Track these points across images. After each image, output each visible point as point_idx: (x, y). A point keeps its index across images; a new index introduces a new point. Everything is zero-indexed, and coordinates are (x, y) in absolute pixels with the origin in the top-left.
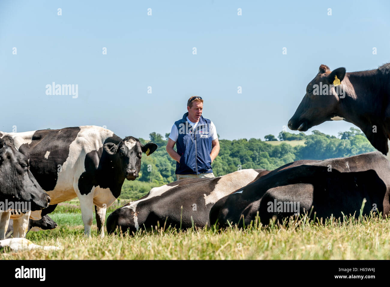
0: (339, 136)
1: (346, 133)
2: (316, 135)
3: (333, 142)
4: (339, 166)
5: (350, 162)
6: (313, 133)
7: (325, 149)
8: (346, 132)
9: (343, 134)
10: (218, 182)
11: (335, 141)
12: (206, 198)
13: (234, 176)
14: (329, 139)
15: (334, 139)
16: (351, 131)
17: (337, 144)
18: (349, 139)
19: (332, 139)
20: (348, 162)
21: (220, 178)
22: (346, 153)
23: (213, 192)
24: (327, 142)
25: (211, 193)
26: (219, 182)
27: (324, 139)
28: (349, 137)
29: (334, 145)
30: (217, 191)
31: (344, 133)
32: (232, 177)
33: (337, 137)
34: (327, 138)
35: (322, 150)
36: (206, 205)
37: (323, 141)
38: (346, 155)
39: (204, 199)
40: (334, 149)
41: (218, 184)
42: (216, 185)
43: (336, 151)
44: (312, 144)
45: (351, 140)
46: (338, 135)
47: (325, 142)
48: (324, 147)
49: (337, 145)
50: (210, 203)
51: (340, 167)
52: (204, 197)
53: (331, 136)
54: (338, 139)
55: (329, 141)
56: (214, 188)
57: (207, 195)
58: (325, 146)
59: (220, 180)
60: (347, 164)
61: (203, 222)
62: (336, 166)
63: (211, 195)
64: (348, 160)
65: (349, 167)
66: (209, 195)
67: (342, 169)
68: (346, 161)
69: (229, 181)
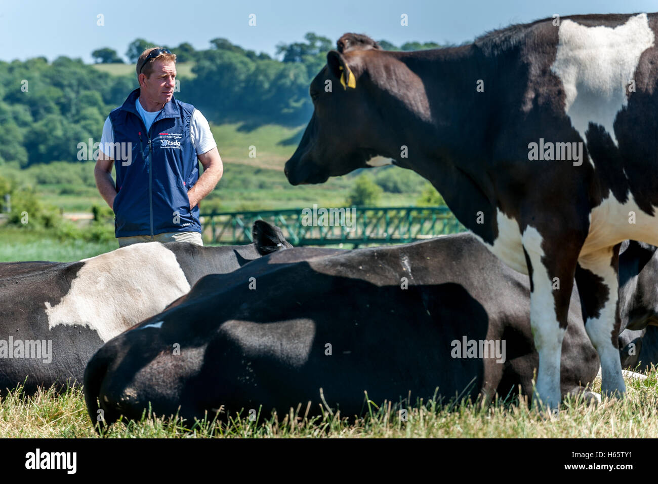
0: (279, 53)
1: (295, 48)
2: (220, 51)
3: (262, 67)
4: (386, 266)
5: (411, 259)
6: (213, 44)
7: (243, 85)
8: (296, 45)
9: (289, 48)
10: (78, 274)
11: (268, 66)
12: (51, 312)
13: (115, 260)
14: (253, 61)
15: (266, 61)
17: (272, 73)
18: (303, 61)
19: (261, 62)
20: (407, 257)
21: (83, 264)
22: (296, 97)
23: (68, 297)
24: (248, 70)
25: (62, 299)
26: (81, 272)
27: (242, 62)
28: (304, 57)
29: (266, 76)
30: (76, 295)
31: (291, 46)
32: (112, 262)
33: (272, 56)
34: (246, 59)
35: (237, 89)
36: (50, 328)
37: (239, 66)
38: (297, 101)
39: (46, 314)
40: (266, 85)
41: (78, 279)
42: (73, 281)
43: (269, 90)
44: (211, 73)
45: (307, 63)
47: (244, 70)
48: (240, 82)
49: (272, 77)
50: (61, 325)
51: (389, 268)
52: (46, 308)
53: (258, 54)
54: (276, 61)
55: (252, 66)
56: (70, 287)
57: (53, 305)
58: (243, 77)
59: (83, 269)
60: (406, 262)
61: (43, 371)
62: (381, 266)
63: (63, 304)
64: (408, 252)
65: (410, 270)
66: (58, 304)
67: (394, 273)
68: (402, 254)
69: (104, 272)
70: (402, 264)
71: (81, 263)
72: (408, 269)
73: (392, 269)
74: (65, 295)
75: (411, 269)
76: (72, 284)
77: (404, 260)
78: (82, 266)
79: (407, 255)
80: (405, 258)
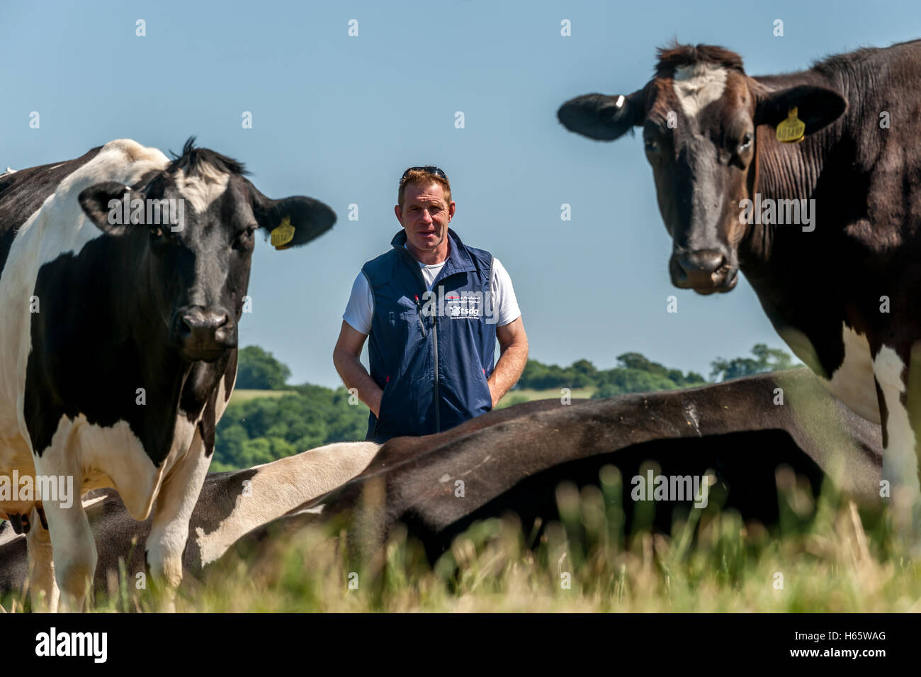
0: (716, 373)
1: (738, 365)
2: (632, 371)
4: (661, 420)
5: (700, 407)
6: (622, 363)
8: (740, 360)
9: (729, 367)
12: (205, 541)
13: (304, 467)
14: (678, 383)
16: (756, 358)
19: (687, 384)
21: (256, 472)
23: (230, 520)
25: (222, 524)
30: (243, 517)
31: (733, 363)
32: (299, 470)
33: (707, 378)
34: (668, 382)
36: (203, 564)
39: (197, 544)
42: (238, 496)
46: (711, 370)
51: (666, 422)
52: (198, 537)
53: (685, 374)
56: (234, 506)
57: (207, 532)
59: (253, 480)
60: (692, 413)
62: (653, 418)
63: (223, 530)
64: (695, 399)
65: (697, 425)
66: (215, 530)
67: (672, 429)
68: (686, 402)
69: (286, 484)
70: (686, 417)
71: (252, 471)
72: (694, 423)
73: (670, 424)
74: (226, 518)
75: (700, 424)
76: (237, 501)
77: (689, 410)
78: (254, 475)
79: (693, 403)
80: (690, 407)
